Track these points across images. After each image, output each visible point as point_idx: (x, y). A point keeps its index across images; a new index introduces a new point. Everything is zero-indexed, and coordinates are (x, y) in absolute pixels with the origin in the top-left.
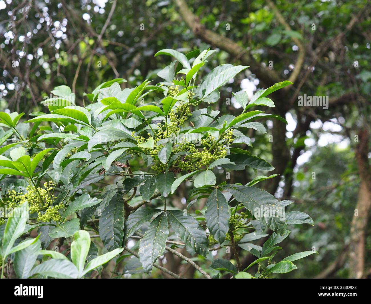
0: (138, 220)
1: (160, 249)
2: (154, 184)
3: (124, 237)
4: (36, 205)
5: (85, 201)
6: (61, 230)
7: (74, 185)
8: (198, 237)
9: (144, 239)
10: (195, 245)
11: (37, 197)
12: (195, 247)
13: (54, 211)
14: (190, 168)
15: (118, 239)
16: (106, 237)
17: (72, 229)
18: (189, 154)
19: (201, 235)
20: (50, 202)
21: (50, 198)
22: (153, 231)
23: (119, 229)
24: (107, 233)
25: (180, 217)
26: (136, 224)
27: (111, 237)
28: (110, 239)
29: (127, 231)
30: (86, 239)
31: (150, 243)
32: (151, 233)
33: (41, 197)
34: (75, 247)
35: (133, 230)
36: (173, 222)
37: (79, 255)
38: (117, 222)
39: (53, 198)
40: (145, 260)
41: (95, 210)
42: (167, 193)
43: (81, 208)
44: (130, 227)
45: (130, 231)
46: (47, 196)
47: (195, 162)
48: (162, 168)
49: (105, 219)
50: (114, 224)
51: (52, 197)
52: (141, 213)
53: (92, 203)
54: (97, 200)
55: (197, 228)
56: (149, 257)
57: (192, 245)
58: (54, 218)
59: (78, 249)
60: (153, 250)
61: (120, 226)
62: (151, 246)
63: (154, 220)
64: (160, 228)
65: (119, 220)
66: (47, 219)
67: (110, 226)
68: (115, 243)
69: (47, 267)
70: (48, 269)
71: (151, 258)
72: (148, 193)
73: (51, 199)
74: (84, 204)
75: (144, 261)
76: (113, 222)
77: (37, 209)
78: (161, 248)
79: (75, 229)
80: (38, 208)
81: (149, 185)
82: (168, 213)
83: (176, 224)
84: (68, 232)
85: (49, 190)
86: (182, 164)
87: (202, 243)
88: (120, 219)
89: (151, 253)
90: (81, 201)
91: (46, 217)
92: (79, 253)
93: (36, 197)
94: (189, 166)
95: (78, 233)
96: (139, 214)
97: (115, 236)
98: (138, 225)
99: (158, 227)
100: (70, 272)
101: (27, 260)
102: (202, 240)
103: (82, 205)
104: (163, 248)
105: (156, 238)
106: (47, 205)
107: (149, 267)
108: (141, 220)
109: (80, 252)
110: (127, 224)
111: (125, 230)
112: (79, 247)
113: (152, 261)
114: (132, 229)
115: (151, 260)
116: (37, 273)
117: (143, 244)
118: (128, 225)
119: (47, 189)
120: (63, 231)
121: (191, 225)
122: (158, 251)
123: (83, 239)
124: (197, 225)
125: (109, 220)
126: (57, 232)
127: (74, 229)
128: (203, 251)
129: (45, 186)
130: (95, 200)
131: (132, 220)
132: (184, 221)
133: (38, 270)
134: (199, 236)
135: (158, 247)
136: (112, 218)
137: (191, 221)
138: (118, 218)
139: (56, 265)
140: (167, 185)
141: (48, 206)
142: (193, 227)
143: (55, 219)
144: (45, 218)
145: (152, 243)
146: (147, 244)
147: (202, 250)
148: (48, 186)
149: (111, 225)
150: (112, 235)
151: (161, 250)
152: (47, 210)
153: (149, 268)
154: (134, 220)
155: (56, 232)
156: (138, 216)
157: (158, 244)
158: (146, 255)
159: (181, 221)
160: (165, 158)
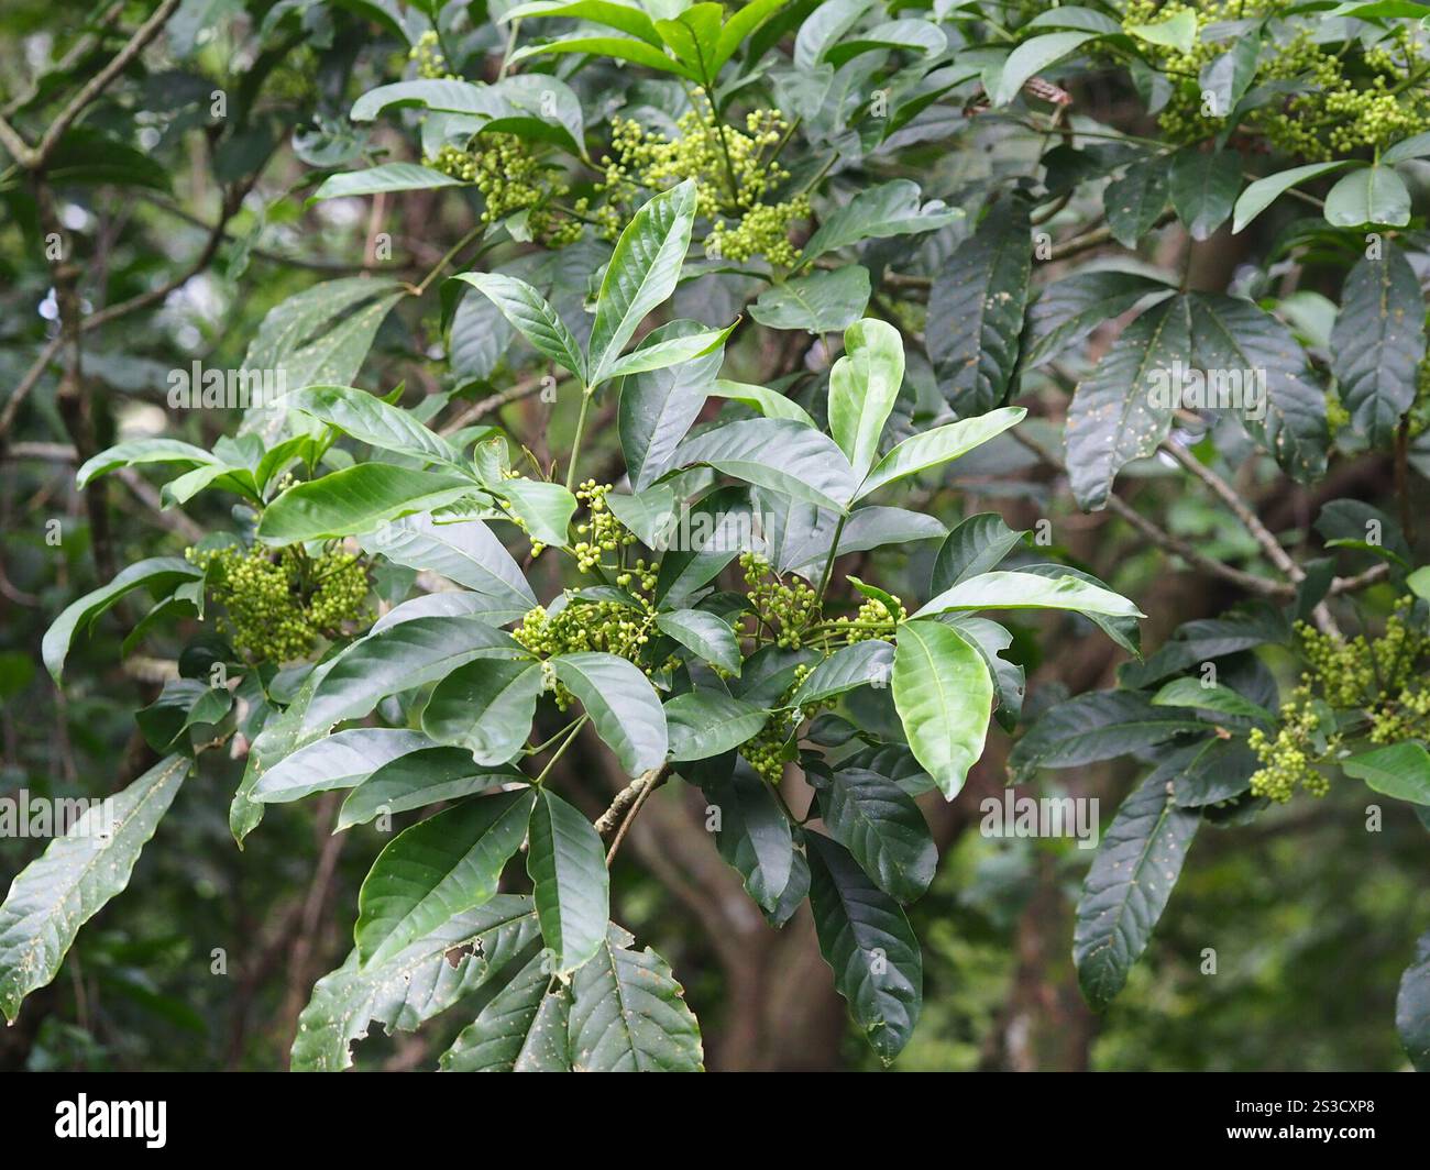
0: (1076, 309)
1: (1146, 431)
2: (1158, 186)
3: (1018, 365)
4: (706, 191)
5: (898, 208)
6: (795, 302)
7: (864, 141)
8: (1295, 411)
9: (1094, 383)
10: (1277, 436)
11: (715, 162)
12: (1277, 447)
13: (773, 224)
14: (1306, 146)
15: (994, 366)
16: (947, 352)
17: (838, 304)
18: (1309, 92)
19: (1308, 404)
20: (757, 188)
21: (762, 172)
22: (1128, 358)
23: (1002, 330)
24: (953, 338)
25: (1239, 325)
26: (1070, 323)
27: (967, 354)
28: (961, 363)
29: (1031, 343)
30: (887, 357)
31: (1112, 400)
32: (1122, 365)
33: (730, 161)
34: (846, 381)
35: (1053, 344)
36: (1208, 338)
37: (859, 415)
38: (997, 302)
39: (776, 175)
40: (1086, 463)
41: (921, 243)
42: (1208, 227)
43: (878, 229)
44: (1044, 328)
45: (1042, 344)
46: (754, 163)
47: (1331, 127)
48: (1197, 129)
49: (955, 286)
50: (985, 309)
51: (769, 171)
52: (1093, 282)
53: (924, 221)
54: (945, 212)
55: (1298, 376)
56: (1102, 453)
57: (1269, 437)
58: (769, 250)
59: (855, 392)
60: (1121, 430)
61: (1008, 320)
62: (1113, 412)
63: (1137, 321)
64: (1156, 354)
65: (1006, 296)
66: (744, 251)
67: (970, 315)
68: (979, 381)
69: (741, 446)
70: (744, 451)
71: (1106, 459)
72: (1132, 214)
73: (763, 177)
74: (894, 219)
75: (1079, 464)
76: (985, 303)
77: (710, 206)
78: (1154, 428)
79: (851, 306)
80: (712, 201)
81: (1142, 184)
82: (1194, 302)
83: (1218, 348)
84: (822, 311)
85: (765, 141)
86: (1280, 128)
87: (1307, 435)
88: (1011, 294)
89: (1109, 439)
90: (884, 204)
91: (743, 242)
92: (855, 406)
93: (711, 159)
94: (1305, 136)
95: (860, 327)
96: (1086, 287)
97: (985, 354)
98: (1077, 326)
99: (1148, 346)
100: (823, 478)
101: (668, 403)
102: (1309, 422)
103: (886, 220)
104: (1158, 430)
105: (1136, 385)
106: (749, 196)
107: (1097, 490)
108: (1090, 311)
109: (861, 402)
110: (1034, 316)
111: (1024, 337)
112: (859, 383)
113: (1111, 471)
114: (1051, 339)
115: (1107, 468)
116: (701, 460)
117: (1087, 401)
118: (1038, 320)
119: (758, 139)
120: (802, 307)
121: (1275, 361)
122: (1140, 438)
123: (877, 355)
124: (1298, 365)
125: (967, 292)
126: (781, 305)
127: (846, 306)
128: (1305, 464)
129: (751, 126)
130: (936, 212)
131: (1054, 306)
132: (1252, 340)
133: (705, 451)
134: (1299, 405)
135: (1140, 423)
136: (981, 286)
137: (1277, 344)
138: (1006, 290)
139: (774, 443)
140: (1214, 197)
141: (752, 203)
142: (1282, 370)
143: (771, 255)
144: (735, 245)
145: (1121, 404)
146: (1100, 404)
147: (1301, 460)
148: (761, 127)
149: (974, 313)
150: (973, 351)
151: (1152, 437)
152: (746, 216)
153: (1097, 495)
154: (1064, 304)
155: (776, 308)
156: (1077, 293)
157: (1141, 410)
158: (1090, 443)
159: (1238, 340)
160: (1227, 93)
